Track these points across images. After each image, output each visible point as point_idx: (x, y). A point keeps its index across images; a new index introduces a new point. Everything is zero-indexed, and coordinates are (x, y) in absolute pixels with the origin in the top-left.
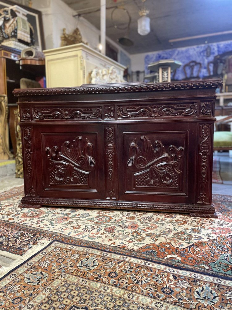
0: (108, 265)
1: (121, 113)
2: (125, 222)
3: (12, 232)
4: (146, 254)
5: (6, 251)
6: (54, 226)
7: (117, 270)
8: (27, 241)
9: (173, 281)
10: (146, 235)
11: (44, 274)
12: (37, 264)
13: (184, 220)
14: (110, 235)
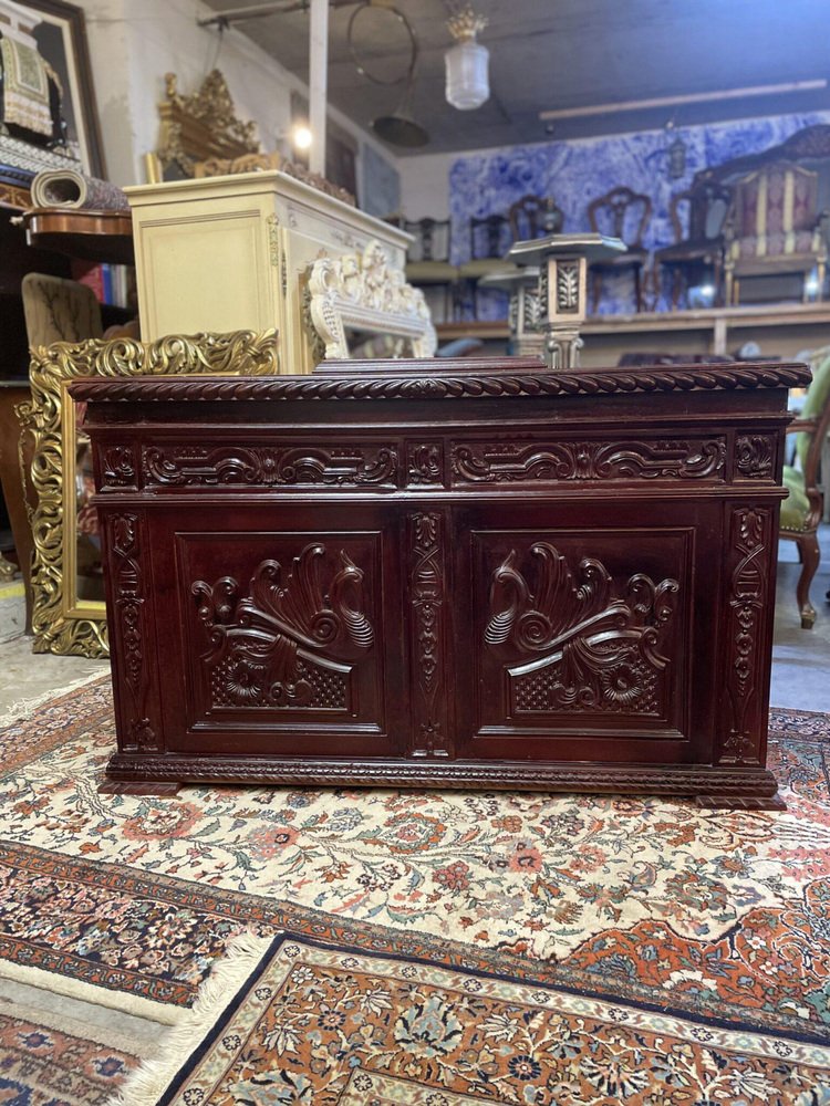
0: (495, 1028)
1: (465, 467)
2: (491, 841)
3: (116, 907)
4: (600, 973)
5: (126, 990)
6: (255, 870)
7: (533, 1049)
8: (184, 941)
9: (716, 1074)
10: (578, 893)
11: (295, 1081)
12: (255, 1042)
13: (682, 824)
14: (459, 901)
